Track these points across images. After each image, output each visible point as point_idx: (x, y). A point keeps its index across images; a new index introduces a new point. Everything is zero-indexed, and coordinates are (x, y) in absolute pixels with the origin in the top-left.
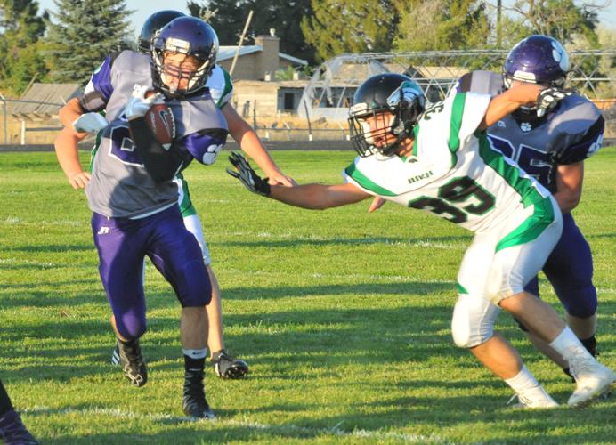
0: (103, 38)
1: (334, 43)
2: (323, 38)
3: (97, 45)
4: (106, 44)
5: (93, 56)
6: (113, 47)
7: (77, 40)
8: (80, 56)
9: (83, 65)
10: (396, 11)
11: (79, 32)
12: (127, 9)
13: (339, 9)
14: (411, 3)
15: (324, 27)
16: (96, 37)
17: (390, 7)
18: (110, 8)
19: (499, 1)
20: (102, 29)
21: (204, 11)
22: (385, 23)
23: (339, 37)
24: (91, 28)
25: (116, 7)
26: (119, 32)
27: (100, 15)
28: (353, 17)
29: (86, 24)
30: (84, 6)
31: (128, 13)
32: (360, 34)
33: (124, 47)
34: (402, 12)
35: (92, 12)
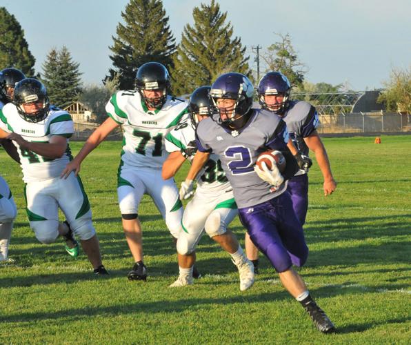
0: (67, 86)
1: (181, 89)
2: (175, 87)
3: (64, 90)
4: (69, 89)
5: (63, 95)
6: (73, 90)
7: (54, 87)
8: (56, 96)
9: (58, 99)
10: (210, 73)
11: (55, 83)
12: (79, 72)
13: (183, 73)
14: (217, 70)
15: (175, 81)
16: (64, 86)
17: (207, 72)
18: (71, 72)
19: (258, 69)
20: (67, 82)
21: (116, 73)
22: (204, 79)
23: (183, 86)
24: (61, 81)
25: (73, 71)
26: (75, 84)
27: (65, 75)
28: (189, 76)
29: (59, 79)
30: (58, 70)
31: (79, 74)
32: (193, 84)
33: (78, 90)
34: (213, 74)
35: (61, 74)
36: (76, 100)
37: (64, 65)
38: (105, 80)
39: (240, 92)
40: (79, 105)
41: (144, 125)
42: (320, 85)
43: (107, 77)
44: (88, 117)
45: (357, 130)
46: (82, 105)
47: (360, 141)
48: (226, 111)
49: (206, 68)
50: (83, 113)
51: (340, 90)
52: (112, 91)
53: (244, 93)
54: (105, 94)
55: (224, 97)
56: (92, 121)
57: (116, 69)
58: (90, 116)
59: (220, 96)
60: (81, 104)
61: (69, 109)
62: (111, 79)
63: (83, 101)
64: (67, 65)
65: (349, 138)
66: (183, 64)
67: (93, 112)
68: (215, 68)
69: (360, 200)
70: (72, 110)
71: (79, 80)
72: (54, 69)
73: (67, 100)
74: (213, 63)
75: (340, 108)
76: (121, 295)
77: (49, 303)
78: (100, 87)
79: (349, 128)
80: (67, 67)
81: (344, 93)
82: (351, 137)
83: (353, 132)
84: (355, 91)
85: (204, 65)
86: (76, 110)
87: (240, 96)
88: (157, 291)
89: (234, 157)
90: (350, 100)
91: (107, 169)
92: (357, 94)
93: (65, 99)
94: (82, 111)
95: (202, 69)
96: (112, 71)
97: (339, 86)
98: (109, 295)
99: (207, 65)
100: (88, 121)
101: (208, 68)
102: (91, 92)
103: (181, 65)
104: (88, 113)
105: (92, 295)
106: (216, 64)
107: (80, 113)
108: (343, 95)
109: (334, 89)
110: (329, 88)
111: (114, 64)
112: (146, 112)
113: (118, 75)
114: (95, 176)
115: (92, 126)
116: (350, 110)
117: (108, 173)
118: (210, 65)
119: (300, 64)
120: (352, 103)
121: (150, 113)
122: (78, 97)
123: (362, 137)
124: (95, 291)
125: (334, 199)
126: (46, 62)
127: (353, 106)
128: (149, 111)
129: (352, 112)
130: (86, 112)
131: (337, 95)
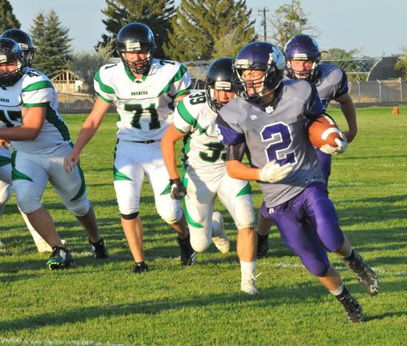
0: (56, 54)
1: (180, 56)
2: (174, 53)
3: (53, 57)
4: (58, 57)
5: (51, 63)
6: (62, 58)
7: (42, 55)
8: (44, 64)
9: (46, 68)
10: (212, 39)
11: (43, 50)
12: (69, 38)
13: (183, 38)
14: (220, 35)
15: (175, 47)
16: (52, 53)
17: (209, 37)
18: (59, 38)
19: (265, 33)
20: (55, 49)
21: (110, 39)
22: (206, 45)
23: (183, 53)
24: (49, 48)
25: (63, 37)
26: (65, 51)
27: (54, 41)
28: (190, 42)
29: (46, 46)
30: (45, 36)
31: (69, 40)
32: (194, 51)
33: (68, 58)
34: (215, 39)
35: (49, 40)
36: (66, 69)
37: (52, 31)
38: (98, 47)
39: (270, 62)
40: (70, 74)
41: (134, 97)
42: (332, 51)
43: (100, 43)
44: (79, 87)
45: (373, 100)
46: (72, 73)
47: (377, 112)
48: (253, 84)
49: (208, 33)
50: (74, 82)
51: (354, 56)
52: (106, 59)
53: (273, 64)
54: (97, 62)
55: (251, 68)
56: (83, 91)
57: (110, 34)
58: (81, 86)
59: (246, 67)
60: (70, 72)
61: (58, 78)
62: (104, 45)
63: (73, 70)
64: (56, 30)
65: (365, 108)
66: (183, 28)
67: (85, 82)
68: (217, 32)
69: (377, 175)
70: (62, 79)
71: (69, 46)
72: (41, 35)
73: (57, 69)
74: (215, 27)
75: (355, 76)
76: (116, 281)
77: (37, 291)
78: (92, 54)
79: (364, 97)
80: (55, 32)
81: (358, 59)
82: (366, 107)
83: (369, 102)
84: (371, 57)
85: (206, 30)
86: (66, 79)
87: (269, 67)
88: (156, 277)
89: (273, 138)
90: (365, 67)
91: (100, 144)
92: (373, 61)
93: (53, 67)
94: (72, 80)
95: (203, 33)
96: (105, 37)
97: (353, 52)
98: (104, 281)
99: (210, 30)
100: (79, 91)
101: (211, 33)
102: (83, 59)
103: (180, 30)
104: (79, 83)
105: (85, 282)
106: (219, 28)
107: (71, 82)
108: (358, 61)
109: (348, 55)
110: (343, 53)
111: (107, 29)
112: (133, 80)
113: (112, 40)
114: (88, 152)
115: (84, 96)
116: (365, 77)
117: (101, 148)
118: (213, 29)
119: (310, 28)
120: (368, 70)
121: (138, 82)
122: (67, 65)
123: (379, 108)
124: (88, 277)
125: (348, 176)
126: (33, 27)
127: (369, 74)
128: (136, 80)
129: (367, 80)
130: (76, 81)
131: (351, 62)
